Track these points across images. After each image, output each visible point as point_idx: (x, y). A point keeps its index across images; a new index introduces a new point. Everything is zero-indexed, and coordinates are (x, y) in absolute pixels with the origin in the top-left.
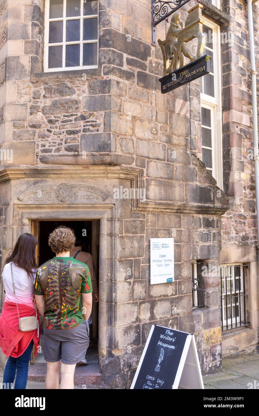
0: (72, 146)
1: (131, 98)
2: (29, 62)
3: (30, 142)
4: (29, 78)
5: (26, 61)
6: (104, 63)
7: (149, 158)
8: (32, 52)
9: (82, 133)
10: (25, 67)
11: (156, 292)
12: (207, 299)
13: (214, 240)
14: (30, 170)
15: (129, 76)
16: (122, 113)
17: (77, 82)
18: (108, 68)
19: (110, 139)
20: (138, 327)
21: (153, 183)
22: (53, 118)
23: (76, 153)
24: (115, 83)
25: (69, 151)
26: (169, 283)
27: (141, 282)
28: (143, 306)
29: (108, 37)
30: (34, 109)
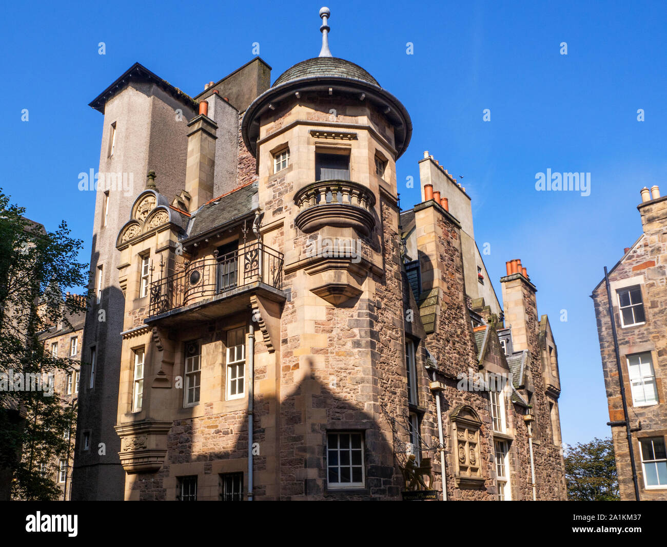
2: (323, 483)
4: (323, 494)
5: (320, 482)
6: (372, 487)
8: (321, 476)
10: (320, 486)
17: (355, 498)
18: (375, 490)
29: (373, 470)
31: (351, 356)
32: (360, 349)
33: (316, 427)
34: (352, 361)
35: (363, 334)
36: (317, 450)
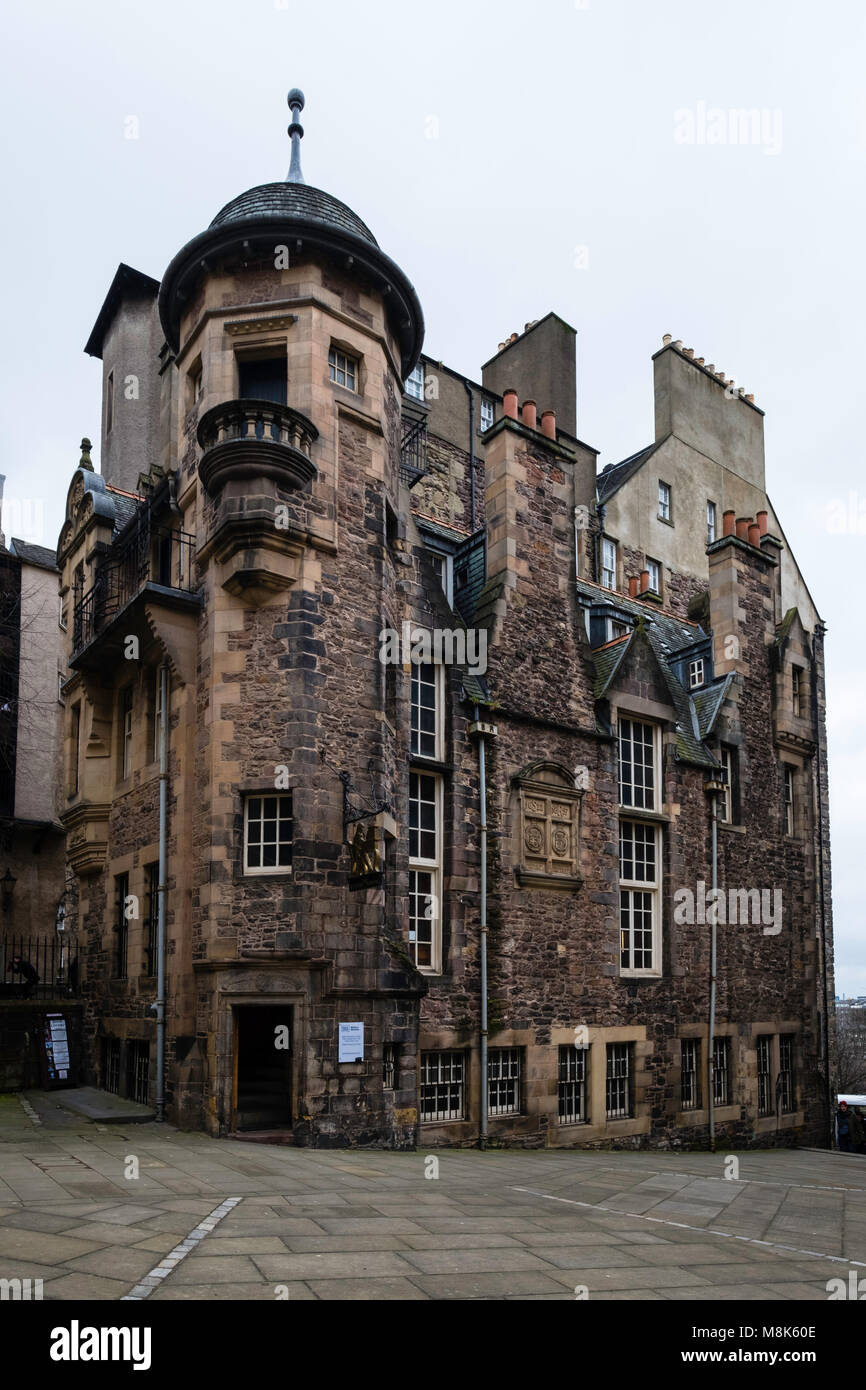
0: (269, 942)
1: (320, 898)
2: (231, 866)
3: (233, 938)
4: (231, 881)
5: (228, 866)
6: (297, 870)
7: (338, 950)
8: (234, 858)
9: (277, 931)
10: (227, 871)
11: (344, 1070)
13: (411, 1024)
14: (232, 963)
15: (318, 878)
16: (313, 912)
17: (274, 886)
19: (301, 937)
20: (326, 1099)
21: (342, 972)
22: (252, 917)
23: (273, 949)
24: (306, 888)
25: (266, 947)
26: (358, 1061)
27: (330, 1060)
28: (331, 1081)
29: (300, 847)
30: (236, 910)
31: (276, 681)
32: (290, 670)
33: (226, 788)
34: (278, 688)
35: (294, 645)
36: (225, 820)
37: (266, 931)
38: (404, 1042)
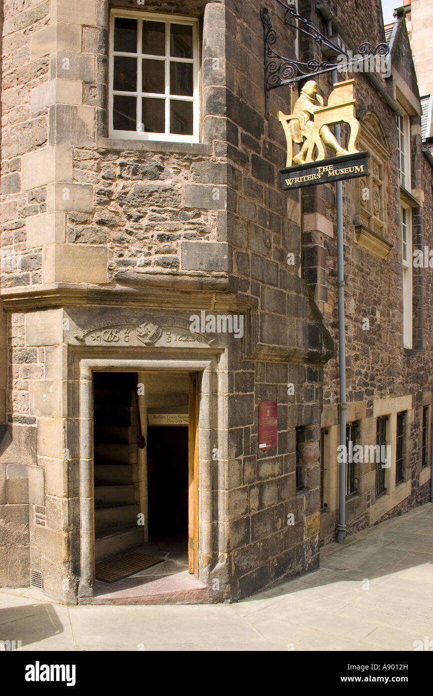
0: (168, 258)
1: (246, 193)
2: (95, 118)
3: (97, 247)
4: (94, 145)
5: (87, 116)
6: (216, 137)
7: (263, 283)
8: (99, 104)
9: (182, 240)
10: (87, 126)
12: (308, 478)
13: (317, 398)
14: (99, 292)
15: (243, 160)
16: (237, 215)
17: (174, 161)
18: (222, 146)
19: (225, 252)
21: (267, 318)
22: (133, 212)
23: (175, 270)
24: (230, 170)
25: (162, 266)
28: (252, 492)
29: (220, 100)
30: (106, 197)
37: (162, 238)
38: (311, 424)
